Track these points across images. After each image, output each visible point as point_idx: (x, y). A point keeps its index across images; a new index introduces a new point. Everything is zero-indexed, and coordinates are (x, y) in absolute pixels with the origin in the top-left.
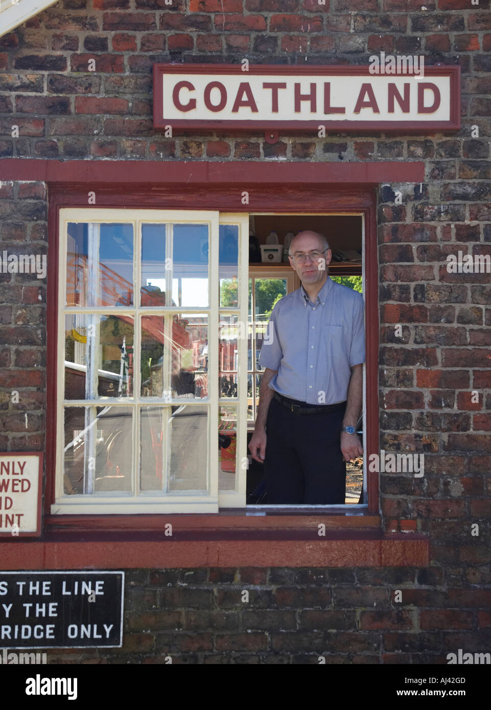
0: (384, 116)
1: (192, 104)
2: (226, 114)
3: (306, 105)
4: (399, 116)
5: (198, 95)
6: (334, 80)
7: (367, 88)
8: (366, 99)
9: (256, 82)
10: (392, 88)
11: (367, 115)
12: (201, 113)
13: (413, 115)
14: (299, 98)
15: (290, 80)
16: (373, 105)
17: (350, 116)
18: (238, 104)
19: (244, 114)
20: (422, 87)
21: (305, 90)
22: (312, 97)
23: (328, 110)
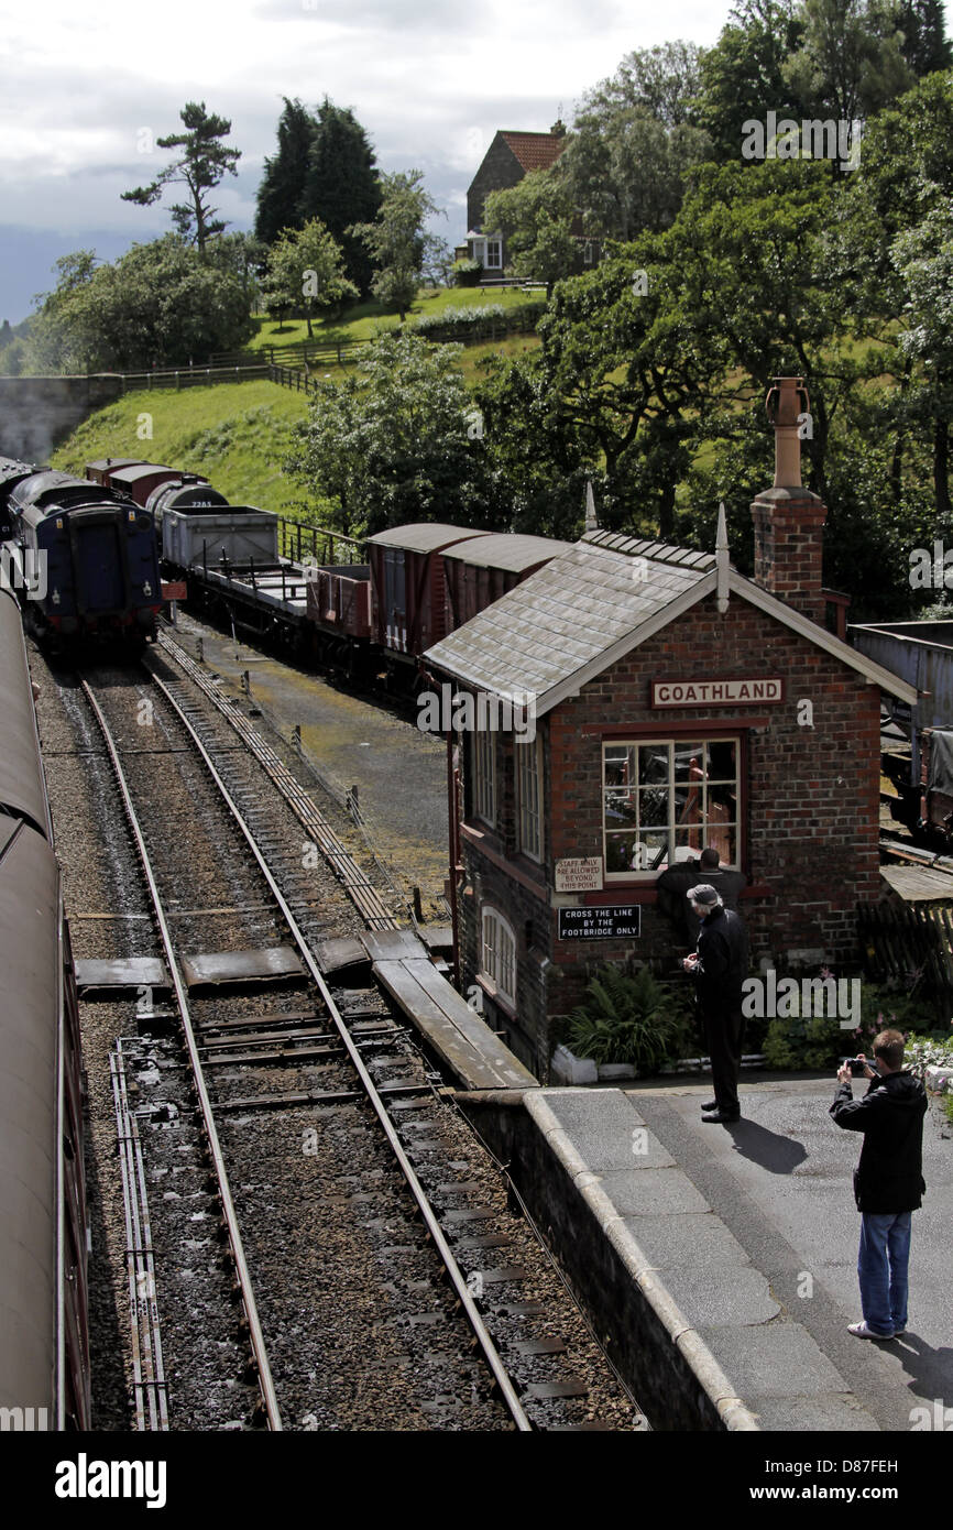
0: (752, 698)
1: (668, 697)
2: (683, 701)
3: (718, 695)
4: (758, 698)
5: (670, 693)
6: (731, 684)
7: (744, 686)
8: (744, 691)
9: (696, 686)
10: (756, 686)
11: (745, 698)
12: (672, 701)
13: (765, 698)
14: (715, 692)
15: (711, 684)
16: (747, 694)
17: (737, 699)
18: (688, 696)
19: (691, 700)
20: (769, 685)
21: (717, 689)
22: (720, 692)
23: (728, 697)
